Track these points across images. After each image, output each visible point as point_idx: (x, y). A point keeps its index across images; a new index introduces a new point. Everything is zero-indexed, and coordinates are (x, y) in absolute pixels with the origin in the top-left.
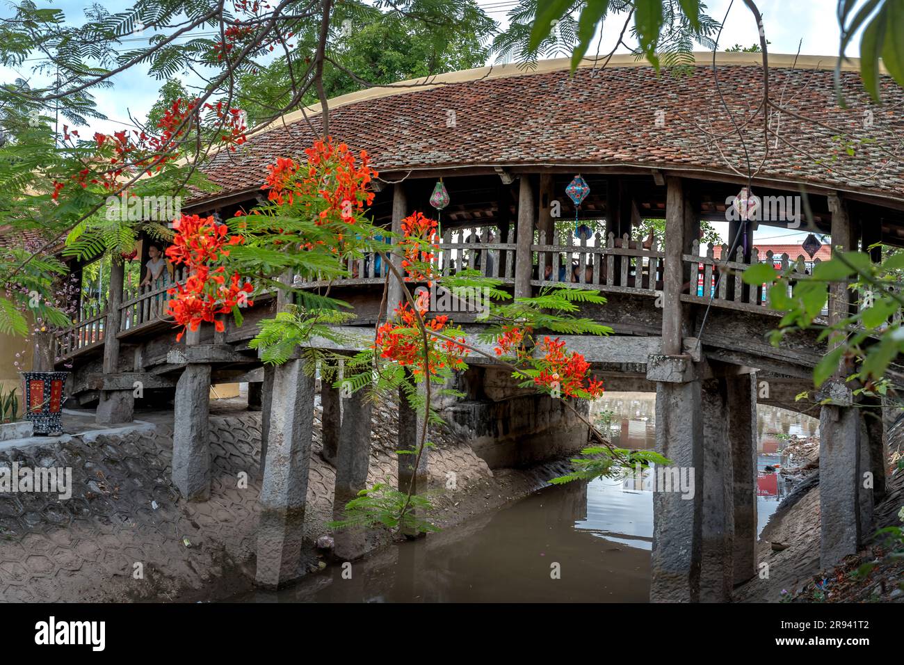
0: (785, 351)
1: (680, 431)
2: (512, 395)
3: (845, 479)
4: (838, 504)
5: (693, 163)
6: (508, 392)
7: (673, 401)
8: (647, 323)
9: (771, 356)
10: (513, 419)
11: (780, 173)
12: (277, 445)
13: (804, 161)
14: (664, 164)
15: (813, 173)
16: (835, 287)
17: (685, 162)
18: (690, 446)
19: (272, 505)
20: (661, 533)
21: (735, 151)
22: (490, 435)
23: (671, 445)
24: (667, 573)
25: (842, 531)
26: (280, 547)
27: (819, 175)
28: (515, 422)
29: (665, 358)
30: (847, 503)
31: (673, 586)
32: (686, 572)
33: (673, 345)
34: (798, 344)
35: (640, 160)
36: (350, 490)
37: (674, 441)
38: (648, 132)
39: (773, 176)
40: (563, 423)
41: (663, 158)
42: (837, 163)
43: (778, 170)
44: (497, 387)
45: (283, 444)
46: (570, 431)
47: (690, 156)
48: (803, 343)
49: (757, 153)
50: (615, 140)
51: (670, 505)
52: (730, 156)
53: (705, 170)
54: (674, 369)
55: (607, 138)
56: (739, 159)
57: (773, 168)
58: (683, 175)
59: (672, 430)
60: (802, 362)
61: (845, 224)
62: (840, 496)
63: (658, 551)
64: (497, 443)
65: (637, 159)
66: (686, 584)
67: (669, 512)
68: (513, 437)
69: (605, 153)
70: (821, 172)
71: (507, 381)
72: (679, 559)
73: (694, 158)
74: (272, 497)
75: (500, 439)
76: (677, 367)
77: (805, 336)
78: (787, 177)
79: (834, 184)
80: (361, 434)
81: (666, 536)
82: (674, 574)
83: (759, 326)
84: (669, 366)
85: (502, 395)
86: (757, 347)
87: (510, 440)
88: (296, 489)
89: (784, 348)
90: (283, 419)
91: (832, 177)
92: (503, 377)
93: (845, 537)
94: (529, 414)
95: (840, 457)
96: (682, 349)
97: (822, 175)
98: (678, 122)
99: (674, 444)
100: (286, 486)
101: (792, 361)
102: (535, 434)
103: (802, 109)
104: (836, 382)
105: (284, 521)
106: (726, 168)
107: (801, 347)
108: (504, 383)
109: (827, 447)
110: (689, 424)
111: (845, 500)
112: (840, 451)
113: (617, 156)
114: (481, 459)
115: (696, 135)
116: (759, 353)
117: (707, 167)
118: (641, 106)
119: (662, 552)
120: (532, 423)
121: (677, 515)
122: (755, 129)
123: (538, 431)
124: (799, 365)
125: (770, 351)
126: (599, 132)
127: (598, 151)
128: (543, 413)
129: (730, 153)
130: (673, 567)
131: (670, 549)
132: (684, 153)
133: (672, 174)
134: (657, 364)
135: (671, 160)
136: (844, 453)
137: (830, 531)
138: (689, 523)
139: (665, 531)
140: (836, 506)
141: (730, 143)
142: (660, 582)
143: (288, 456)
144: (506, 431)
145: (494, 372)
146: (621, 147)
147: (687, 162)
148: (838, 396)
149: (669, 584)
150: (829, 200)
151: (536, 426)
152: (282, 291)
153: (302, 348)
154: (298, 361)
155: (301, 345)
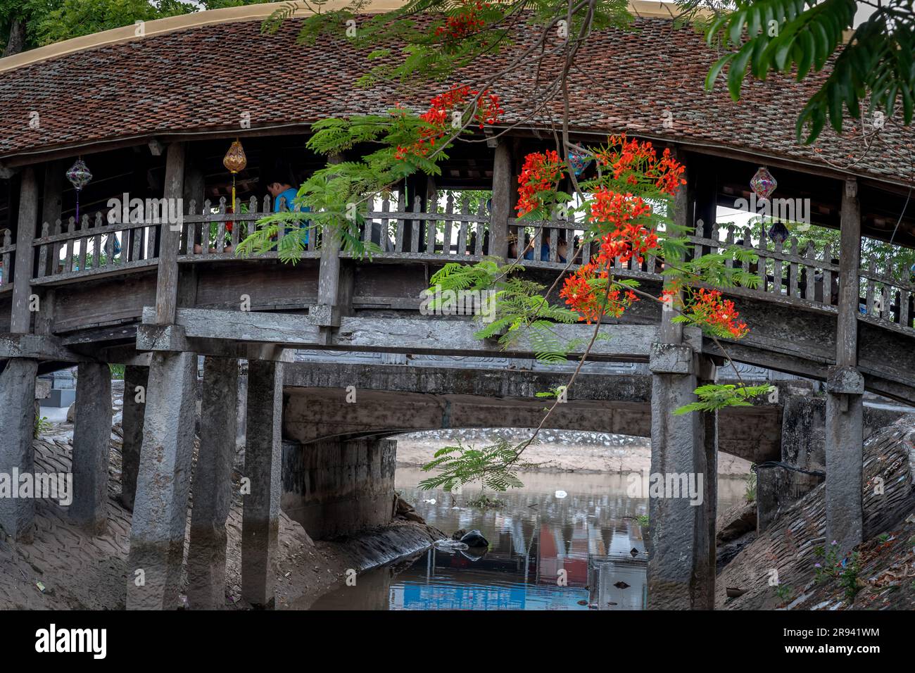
0: (786, 343)
1: (680, 428)
2: (330, 433)
3: (852, 472)
4: (845, 497)
5: (714, 139)
6: (324, 430)
7: (671, 395)
8: (633, 312)
9: (771, 348)
10: (319, 471)
11: (804, 155)
12: (155, 461)
13: (823, 144)
14: (682, 138)
15: (835, 158)
16: (845, 274)
17: (705, 137)
18: (691, 443)
19: (148, 539)
20: (660, 539)
21: (752, 128)
22: (298, 492)
23: (670, 443)
24: (665, 582)
25: (849, 525)
26: (161, 591)
27: (841, 160)
28: (322, 475)
29: (669, 347)
30: (854, 495)
31: (673, 595)
32: (686, 580)
33: (675, 334)
34: (799, 336)
35: (657, 132)
36: (213, 531)
37: (673, 438)
38: (654, 101)
39: (796, 158)
40: (369, 486)
41: (681, 131)
42: (856, 148)
43: (802, 152)
44: (307, 422)
45: (164, 460)
46: (376, 498)
47: (709, 132)
48: (804, 335)
49: (777, 132)
50: (620, 107)
51: (669, 508)
52: (749, 133)
53: (726, 147)
54: (680, 359)
55: (610, 103)
56: (759, 137)
57: (796, 150)
58: (698, 151)
59: (670, 427)
60: (803, 354)
61: (857, 209)
62: (847, 489)
63: (655, 559)
64: (305, 503)
65: (654, 131)
66: (687, 592)
67: (667, 516)
68: (320, 498)
69: (615, 121)
70: (842, 157)
71: (322, 413)
72: (679, 566)
73: (714, 133)
74: (148, 529)
75: (307, 498)
76: (683, 356)
77: (807, 327)
78: (810, 159)
79: (855, 170)
80: (226, 458)
81: (664, 542)
82: (674, 583)
83: (759, 315)
84: (674, 355)
85: (314, 435)
86: (756, 339)
87: (317, 501)
88: (178, 519)
89: (784, 340)
90: (164, 429)
91: (852, 162)
92: (317, 408)
93: (851, 530)
94: (335, 467)
95: (847, 450)
96: (683, 338)
97: (844, 161)
98: (683, 90)
99: (673, 442)
100: (168, 513)
101: (793, 354)
102: (341, 497)
103: (807, 86)
104: (848, 370)
105: (167, 558)
106: (748, 147)
107: (802, 338)
108: (318, 417)
109: (835, 439)
110: (689, 420)
111: (852, 493)
112: (847, 444)
113: (630, 125)
114: (295, 522)
115: (706, 108)
116: (758, 345)
117: (728, 145)
118: (632, 67)
119: (660, 560)
120: (338, 480)
121: (677, 519)
122: (766, 105)
123: (344, 493)
124: (799, 358)
125: (769, 343)
126: (597, 96)
127: (606, 118)
128: (349, 468)
129: (749, 130)
130: (672, 576)
131: (668, 556)
132: (701, 127)
133: (686, 149)
134: (661, 353)
135: (691, 135)
136: (851, 445)
137: (838, 525)
138: (690, 527)
139: (664, 537)
140: (842, 499)
141: (744, 119)
142: (658, 592)
143: (172, 475)
144: (313, 490)
145: (304, 400)
146: (631, 116)
147: (709, 137)
148: (850, 384)
149: (667, 594)
150: (847, 185)
151: (342, 486)
152: (164, 264)
153: (188, 338)
154: (183, 354)
155: (188, 335)
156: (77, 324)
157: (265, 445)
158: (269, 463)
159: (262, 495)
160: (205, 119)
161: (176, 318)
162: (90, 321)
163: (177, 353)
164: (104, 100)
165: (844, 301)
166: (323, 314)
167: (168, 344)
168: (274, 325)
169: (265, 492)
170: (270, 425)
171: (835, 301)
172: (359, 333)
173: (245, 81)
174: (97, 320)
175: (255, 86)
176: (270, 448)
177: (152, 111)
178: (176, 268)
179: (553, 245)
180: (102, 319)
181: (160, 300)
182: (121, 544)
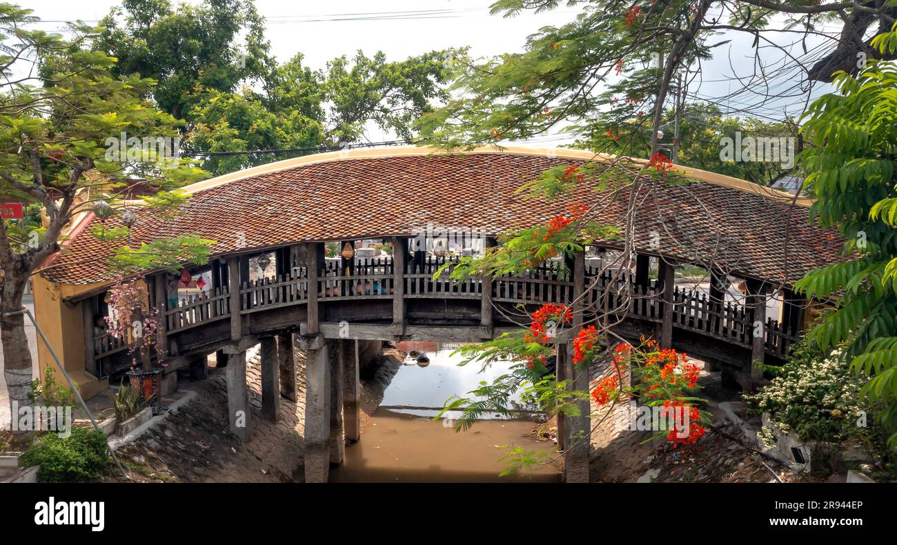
12: (313, 402)
19: (313, 440)
45: (318, 401)
48: (639, 328)
74: (313, 435)
90: (317, 386)
100: (322, 427)
143: (322, 408)
152: (311, 303)
153: (325, 339)
154: (324, 348)
155: (326, 337)
156: (263, 328)
157: (352, 365)
158: (355, 374)
159: (352, 389)
160: (332, 233)
161: (319, 330)
162: (271, 327)
163: (321, 348)
164: (271, 217)
165: (666, 317)
166: (398, 329)
167: (317, 346)
168: (370, 332)
169: (353, 388)
170: (354, 356)
171: (661, 316)
172: (415, 335)
173: (347, 205)
174: (274, 326)
175: (353, 209)
176: (355, 367)
177: (300, 226)
178: (317, 304)
179: (515, 290)
180: (277, 326)
181: (310, 321)
182: (288, 423)
